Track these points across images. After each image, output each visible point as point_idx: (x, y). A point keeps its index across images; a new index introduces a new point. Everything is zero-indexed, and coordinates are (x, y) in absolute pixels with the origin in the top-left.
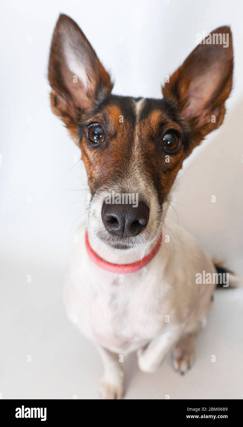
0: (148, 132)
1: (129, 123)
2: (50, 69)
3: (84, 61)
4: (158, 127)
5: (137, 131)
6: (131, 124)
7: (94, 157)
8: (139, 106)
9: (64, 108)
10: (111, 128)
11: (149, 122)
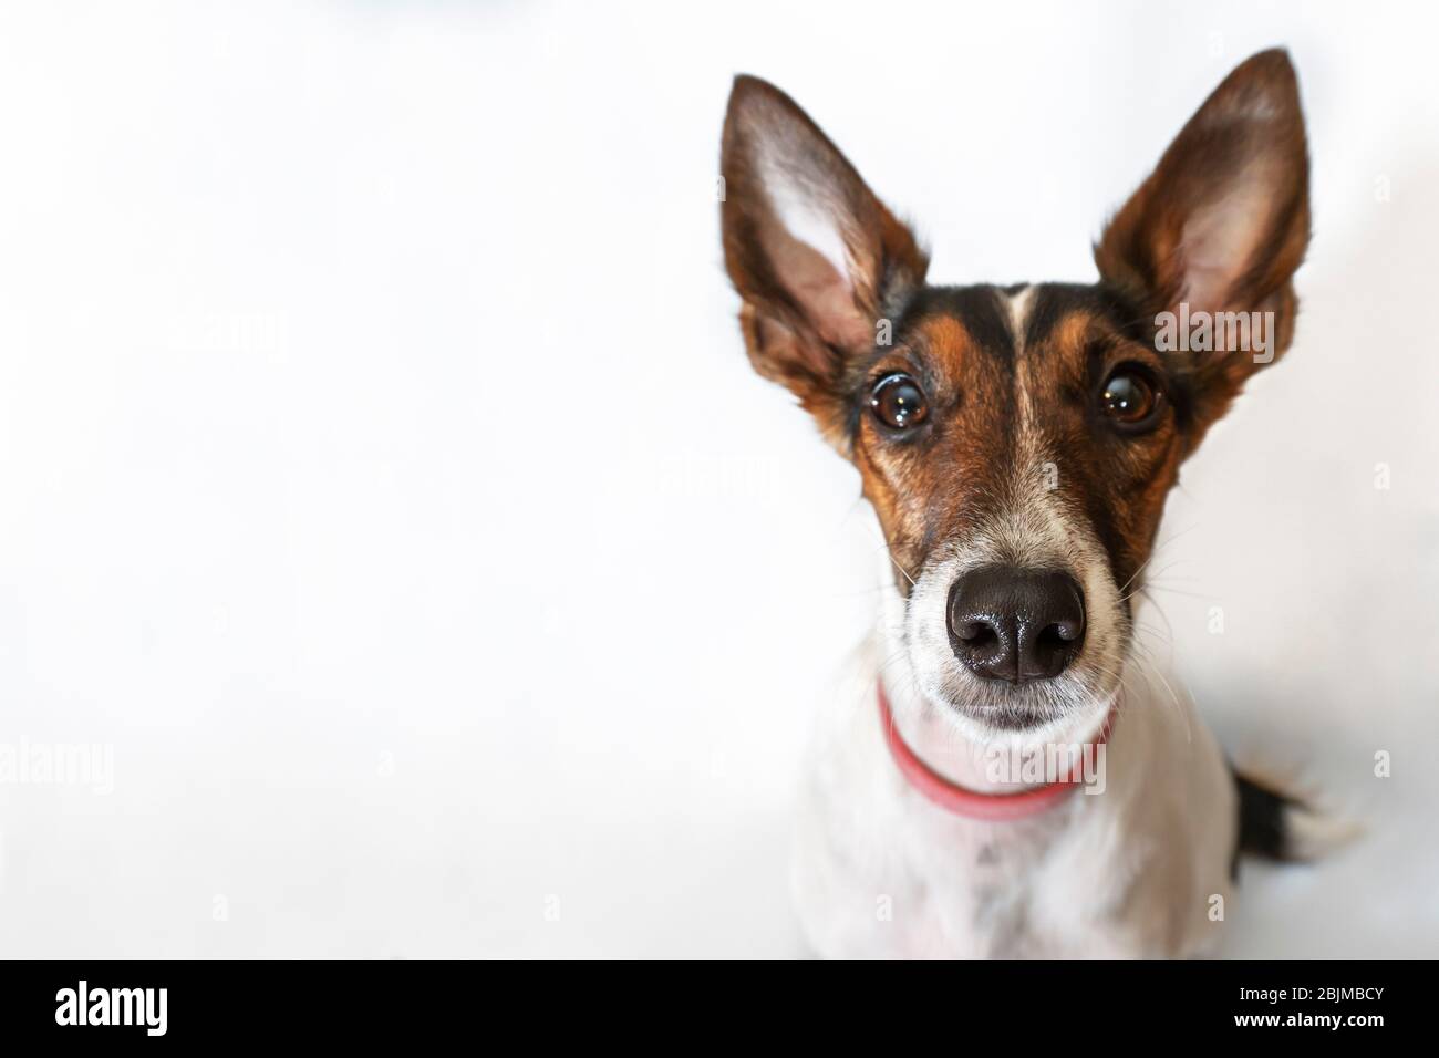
0: (1055, 377)
1: (996, 358)
2: (727, 244)
3: (829, 203)
4: (1086, 358)
5: (1022, 379)
6: (1001, 359)
7: (901, 474)
8: (1018, 308)
9: (791, 353)
10: (941, 385)
11: (1056, 349)
